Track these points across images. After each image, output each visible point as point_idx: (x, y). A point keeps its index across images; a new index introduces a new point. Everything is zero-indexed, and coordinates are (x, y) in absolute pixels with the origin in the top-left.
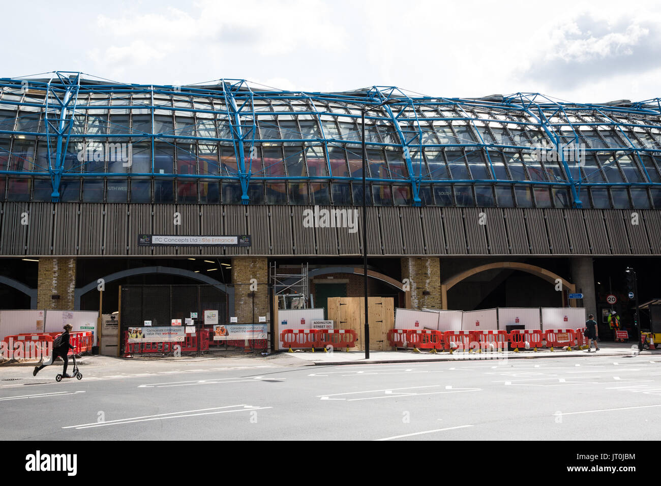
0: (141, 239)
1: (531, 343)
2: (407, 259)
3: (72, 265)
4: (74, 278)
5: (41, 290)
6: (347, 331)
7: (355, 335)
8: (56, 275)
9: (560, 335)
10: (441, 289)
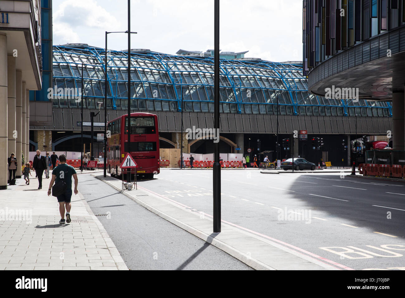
0: (78, 124)
1: (226, 165)
2: (175, 133)
3: (50, 133)
4: (51, 139)
5: (39, 144)
6: (167, 161)
7: (169, 162)
8: (45, 137)
9: (235, 163)
10: (188, 146)
